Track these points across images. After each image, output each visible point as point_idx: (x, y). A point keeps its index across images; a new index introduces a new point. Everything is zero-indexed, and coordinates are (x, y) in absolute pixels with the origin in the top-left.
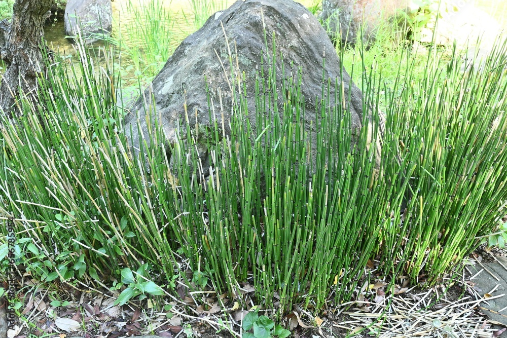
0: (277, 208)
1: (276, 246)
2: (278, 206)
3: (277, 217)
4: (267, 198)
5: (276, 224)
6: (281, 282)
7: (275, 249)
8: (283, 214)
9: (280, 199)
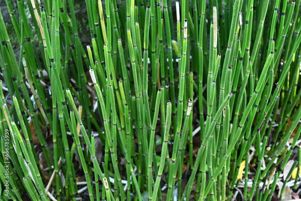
0: (115, 56)
1: (124, 129)
2: (118, 54)
3: (119, 77)
4: (94, 41)
5: (118, 89)
6: (142, 192)
7: (122, 138)
8: (129, 69)
9: (120, 42)
